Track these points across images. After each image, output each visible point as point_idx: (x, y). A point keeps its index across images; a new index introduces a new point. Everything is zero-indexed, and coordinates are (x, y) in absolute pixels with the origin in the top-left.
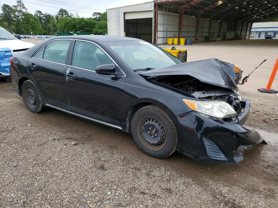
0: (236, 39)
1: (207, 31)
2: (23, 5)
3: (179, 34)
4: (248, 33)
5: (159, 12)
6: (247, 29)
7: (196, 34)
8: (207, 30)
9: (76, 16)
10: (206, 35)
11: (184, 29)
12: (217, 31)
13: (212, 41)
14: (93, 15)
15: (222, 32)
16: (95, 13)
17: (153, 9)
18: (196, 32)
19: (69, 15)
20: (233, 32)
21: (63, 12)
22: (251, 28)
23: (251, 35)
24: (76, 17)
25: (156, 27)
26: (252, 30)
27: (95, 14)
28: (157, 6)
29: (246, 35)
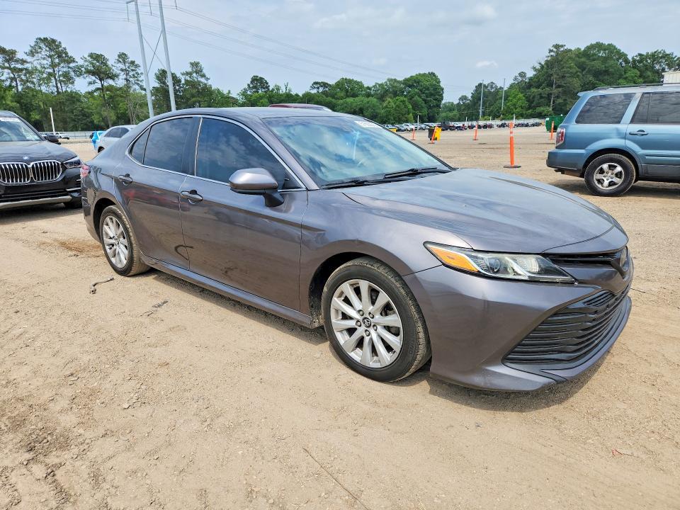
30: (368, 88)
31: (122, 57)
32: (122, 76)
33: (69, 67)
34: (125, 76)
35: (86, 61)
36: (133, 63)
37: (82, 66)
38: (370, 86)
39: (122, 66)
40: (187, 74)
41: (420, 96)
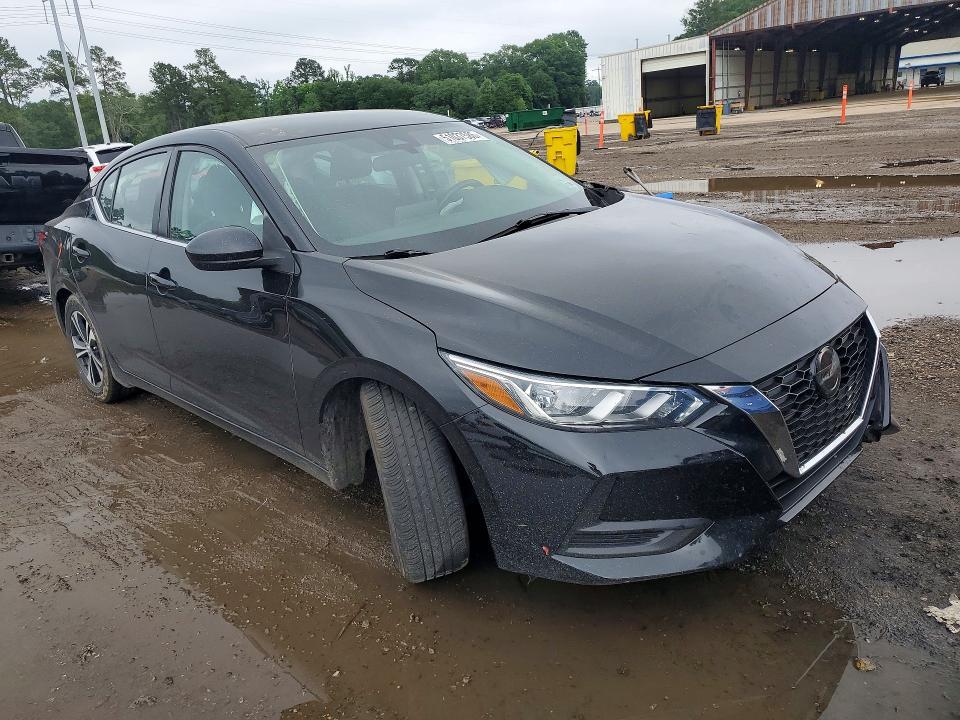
0: (862, 94)
1: (795, 79)
2: (212, 61)
3: (747, 92)
4: (890, 74)
5: (718, 52)
6: (887, 64)
7: (775, 89)
8: (794, 77)
9: (345, 76)
10: (793, 87)
11: (755, 80)
12: (815, 76)
13: (808, 101)
14: (392, 68)
15: (826, 77)
16: (396, 61)
17: (707, 49)
18: (775, 85)
19: (326, 75)
20: (853, 76)
21: (306, 67)
22: (898, 59)
23: (899, 79)
24: (345, 79)
25: (712, 81)
26: (902, 64)
27: (396, 65)
28: (714, 43)
29: (885, 80)
30: (474, 62)
31: (96, 53)
32: (98, 78)
33: (21, 74)
34: (101, 79)
35: (44, 63)
36: (111, 59)
37: (39, 70)
38: (478, 58)
39: (95, 65)
40: (192, 67)
41: (545, 70)
